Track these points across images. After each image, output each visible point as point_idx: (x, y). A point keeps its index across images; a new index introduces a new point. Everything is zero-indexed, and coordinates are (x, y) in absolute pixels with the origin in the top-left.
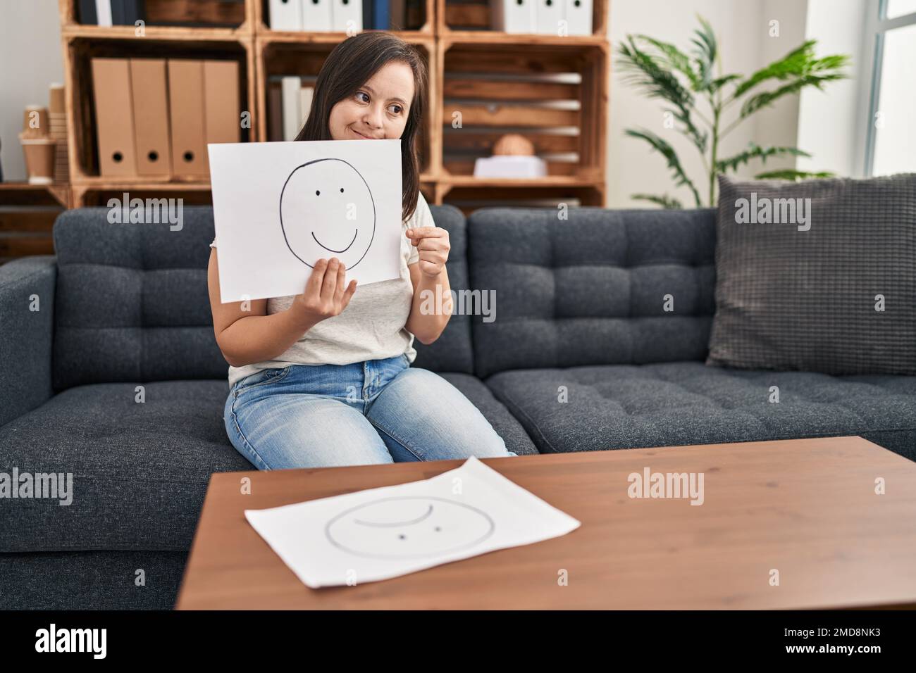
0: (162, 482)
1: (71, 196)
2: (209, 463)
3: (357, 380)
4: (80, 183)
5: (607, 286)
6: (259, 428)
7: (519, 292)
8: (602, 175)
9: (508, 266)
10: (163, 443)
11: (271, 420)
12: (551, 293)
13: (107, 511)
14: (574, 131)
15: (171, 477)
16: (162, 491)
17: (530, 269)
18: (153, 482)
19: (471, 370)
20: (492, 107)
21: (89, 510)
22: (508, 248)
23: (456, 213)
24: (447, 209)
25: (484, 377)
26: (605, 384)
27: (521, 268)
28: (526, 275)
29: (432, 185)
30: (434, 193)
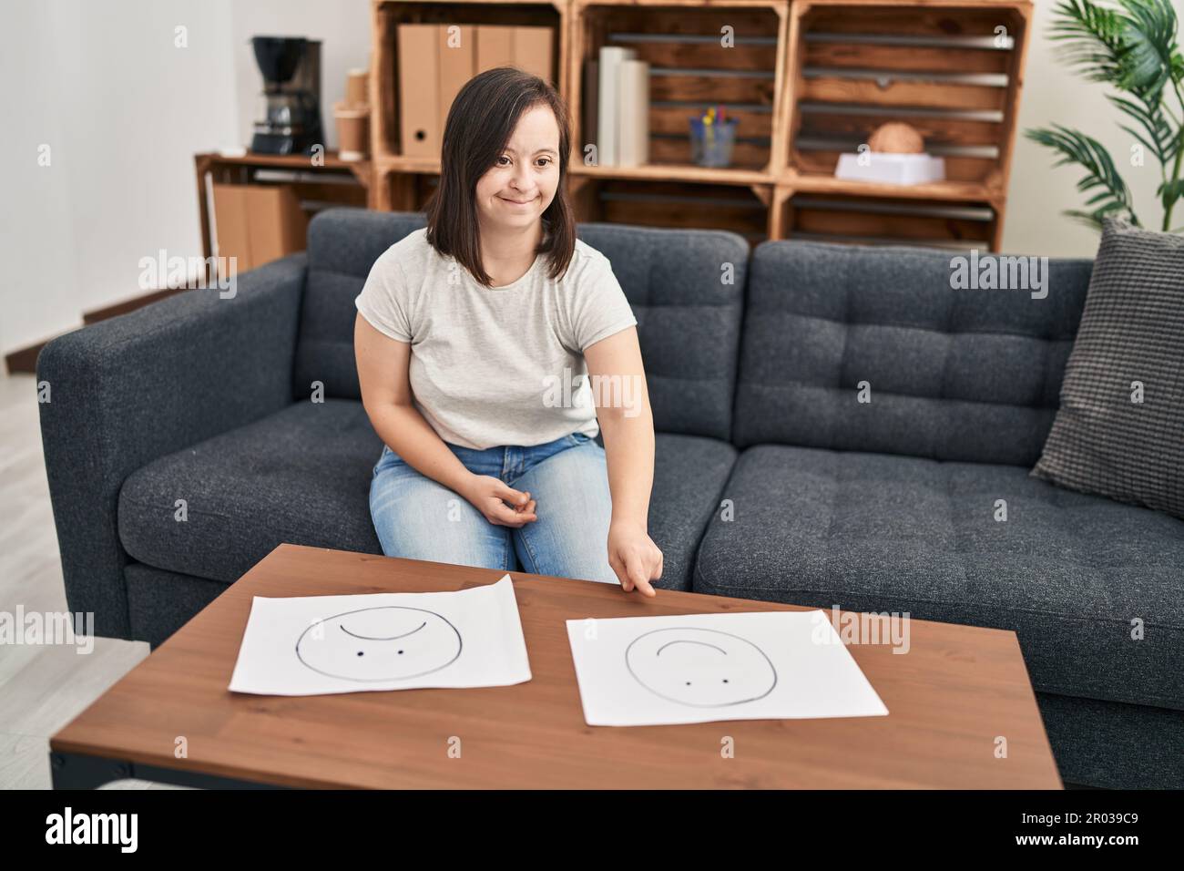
0: (287, 532)
1: (372, 177)
2: (337, 521)
3: (496, 464)
4: (383, 162)
5: (913, 355)
7: (795, 351)
8: (1001, 188)
9: (788, 317)
10: (302, 492)
11: (390, 491)
12: (838, 355)
14: (997, 116)
15: (297, 529)
17: (815, 323)
18: (280, 531)
19: (727, 436)
20: (883, 80)
21: (224, 547)
22: (791, 295)
23: (735, 244)
24: (725, 239)
25: (742, 447)
26: (855, 486)
27: (803, 321)
28: (808, 330)
29: (771, 187)
30: (771, 198)
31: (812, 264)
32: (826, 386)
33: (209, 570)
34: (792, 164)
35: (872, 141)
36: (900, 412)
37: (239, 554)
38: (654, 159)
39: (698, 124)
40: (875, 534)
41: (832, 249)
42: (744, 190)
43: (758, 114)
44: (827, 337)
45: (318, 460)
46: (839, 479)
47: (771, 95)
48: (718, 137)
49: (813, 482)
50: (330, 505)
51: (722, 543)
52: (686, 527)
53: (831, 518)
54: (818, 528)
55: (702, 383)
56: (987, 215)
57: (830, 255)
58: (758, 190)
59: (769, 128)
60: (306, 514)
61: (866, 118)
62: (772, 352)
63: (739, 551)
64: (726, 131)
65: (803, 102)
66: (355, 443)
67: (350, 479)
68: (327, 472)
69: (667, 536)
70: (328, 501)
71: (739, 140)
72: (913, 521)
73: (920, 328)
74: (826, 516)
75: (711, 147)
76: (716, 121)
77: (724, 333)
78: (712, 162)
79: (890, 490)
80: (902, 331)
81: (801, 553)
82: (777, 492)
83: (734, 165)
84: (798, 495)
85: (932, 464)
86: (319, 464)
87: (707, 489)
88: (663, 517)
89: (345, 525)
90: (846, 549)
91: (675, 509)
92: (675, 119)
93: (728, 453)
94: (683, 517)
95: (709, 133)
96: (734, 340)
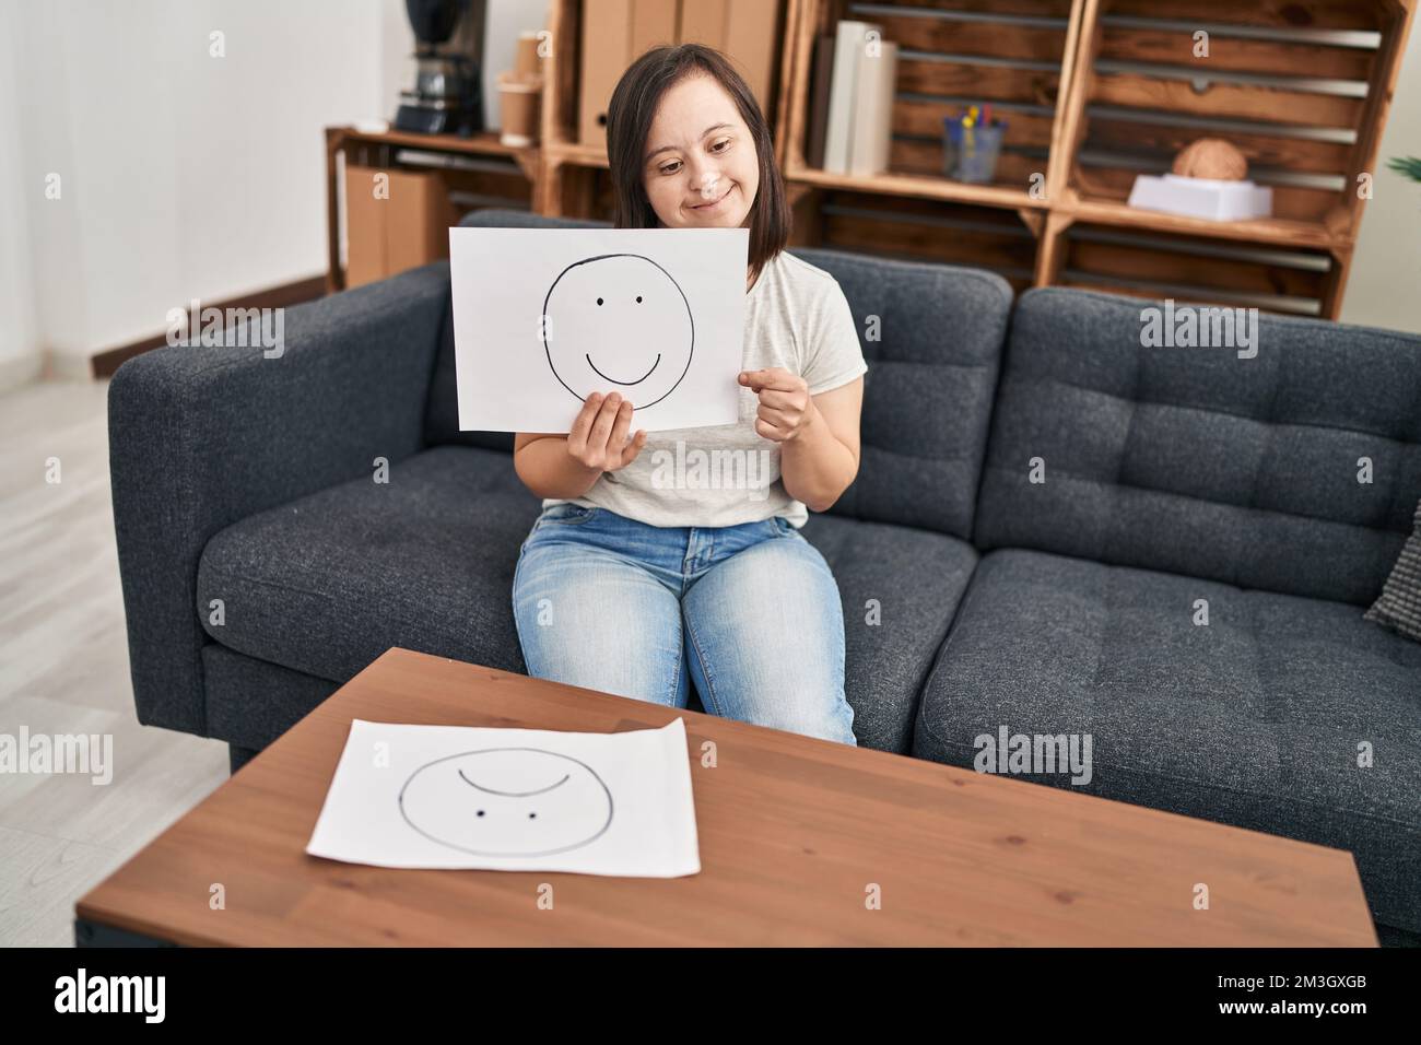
0: (403, 623)
1: (540, 169)
2: (466, 613)
3: (678, 546)
4: (555, 151)
5: (1219, 448)
6: (528, 585)
7: (1064, 432)
9: (1058, 387)
10: (426, 573)
12: (1120, 442)
13: (341, 642)
14: (1348, 137)
15: (415, 621)
16: (402, 635)
17: (1092, 398)
18: (394, 621)
19: (967, 535)
20: (1202, 82)
21: (323, 636)
22: (1064, 359)
23: (995, 288)
24: (984, 280)
25: (985, 548)
26: (1130, 615)
27: (1077, 394)
28: (1083, 406)
29: (1043, 213)
30: (1043, 227)
31: (1094, 321)
32: (1101, 480)
33: (304, 662)
34: (1072, 184)
35: (1180, 162)
36: (1195, 521)
37: (341, 646)
38: (895, 167)
39: (955, 126)
40: (1158, 687)
41: (1122, 303)
42: (1009, 215)
43: (1033, 116)
44: (1107, 417)
45: (449, 532)
46: (1109, 604)
47: (1053, 94)
48: (979, 144)
49: (1077, 607)
50: (459, 592)
51: (956, 683)
52: (910, 656)
53: (1099, 660)
54: (1083, 672)
55: (939, 464)
56: (1323, 264)
57: (1119, 311)
58: (1026, 216)
59: (1048, 136)
60: (428, 602)
61: (1172, 129)
62: (1035, 432)
63: (978, 698)
64: (991, 137)
65: (1092, 104)
66: (496, 511)
67: (486, 559)
68: (458, 548)
69: (884, 667)
70: (457, 587)
71: (1006, 149)
72: (1209, 673)
73: (1230, 413)
74: (1092, 655)
75: (970, 155)
76: (978, 124)
77: (973, 402)
78: (968, 176)
79: (1177, 625)
80: (1206, 416)
81: (1060, 706)
82: (1029, 617)
83: (997, 182)
84: (1056, 622)
85: (1233, 592)
86: (449, 537)
87: (938, 605)
88: (879, 640)
89: (476, 618)
90: (1119, 707)
91: (896, 631)
92: (925, 116)
93: (966, 556)
94: (906, 643)
95: (969, 138)
96: (985, 414)
